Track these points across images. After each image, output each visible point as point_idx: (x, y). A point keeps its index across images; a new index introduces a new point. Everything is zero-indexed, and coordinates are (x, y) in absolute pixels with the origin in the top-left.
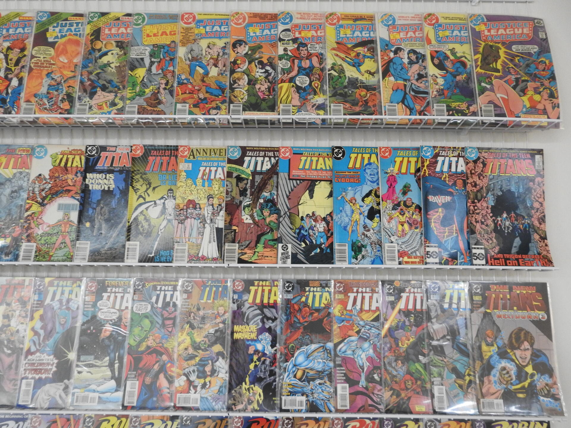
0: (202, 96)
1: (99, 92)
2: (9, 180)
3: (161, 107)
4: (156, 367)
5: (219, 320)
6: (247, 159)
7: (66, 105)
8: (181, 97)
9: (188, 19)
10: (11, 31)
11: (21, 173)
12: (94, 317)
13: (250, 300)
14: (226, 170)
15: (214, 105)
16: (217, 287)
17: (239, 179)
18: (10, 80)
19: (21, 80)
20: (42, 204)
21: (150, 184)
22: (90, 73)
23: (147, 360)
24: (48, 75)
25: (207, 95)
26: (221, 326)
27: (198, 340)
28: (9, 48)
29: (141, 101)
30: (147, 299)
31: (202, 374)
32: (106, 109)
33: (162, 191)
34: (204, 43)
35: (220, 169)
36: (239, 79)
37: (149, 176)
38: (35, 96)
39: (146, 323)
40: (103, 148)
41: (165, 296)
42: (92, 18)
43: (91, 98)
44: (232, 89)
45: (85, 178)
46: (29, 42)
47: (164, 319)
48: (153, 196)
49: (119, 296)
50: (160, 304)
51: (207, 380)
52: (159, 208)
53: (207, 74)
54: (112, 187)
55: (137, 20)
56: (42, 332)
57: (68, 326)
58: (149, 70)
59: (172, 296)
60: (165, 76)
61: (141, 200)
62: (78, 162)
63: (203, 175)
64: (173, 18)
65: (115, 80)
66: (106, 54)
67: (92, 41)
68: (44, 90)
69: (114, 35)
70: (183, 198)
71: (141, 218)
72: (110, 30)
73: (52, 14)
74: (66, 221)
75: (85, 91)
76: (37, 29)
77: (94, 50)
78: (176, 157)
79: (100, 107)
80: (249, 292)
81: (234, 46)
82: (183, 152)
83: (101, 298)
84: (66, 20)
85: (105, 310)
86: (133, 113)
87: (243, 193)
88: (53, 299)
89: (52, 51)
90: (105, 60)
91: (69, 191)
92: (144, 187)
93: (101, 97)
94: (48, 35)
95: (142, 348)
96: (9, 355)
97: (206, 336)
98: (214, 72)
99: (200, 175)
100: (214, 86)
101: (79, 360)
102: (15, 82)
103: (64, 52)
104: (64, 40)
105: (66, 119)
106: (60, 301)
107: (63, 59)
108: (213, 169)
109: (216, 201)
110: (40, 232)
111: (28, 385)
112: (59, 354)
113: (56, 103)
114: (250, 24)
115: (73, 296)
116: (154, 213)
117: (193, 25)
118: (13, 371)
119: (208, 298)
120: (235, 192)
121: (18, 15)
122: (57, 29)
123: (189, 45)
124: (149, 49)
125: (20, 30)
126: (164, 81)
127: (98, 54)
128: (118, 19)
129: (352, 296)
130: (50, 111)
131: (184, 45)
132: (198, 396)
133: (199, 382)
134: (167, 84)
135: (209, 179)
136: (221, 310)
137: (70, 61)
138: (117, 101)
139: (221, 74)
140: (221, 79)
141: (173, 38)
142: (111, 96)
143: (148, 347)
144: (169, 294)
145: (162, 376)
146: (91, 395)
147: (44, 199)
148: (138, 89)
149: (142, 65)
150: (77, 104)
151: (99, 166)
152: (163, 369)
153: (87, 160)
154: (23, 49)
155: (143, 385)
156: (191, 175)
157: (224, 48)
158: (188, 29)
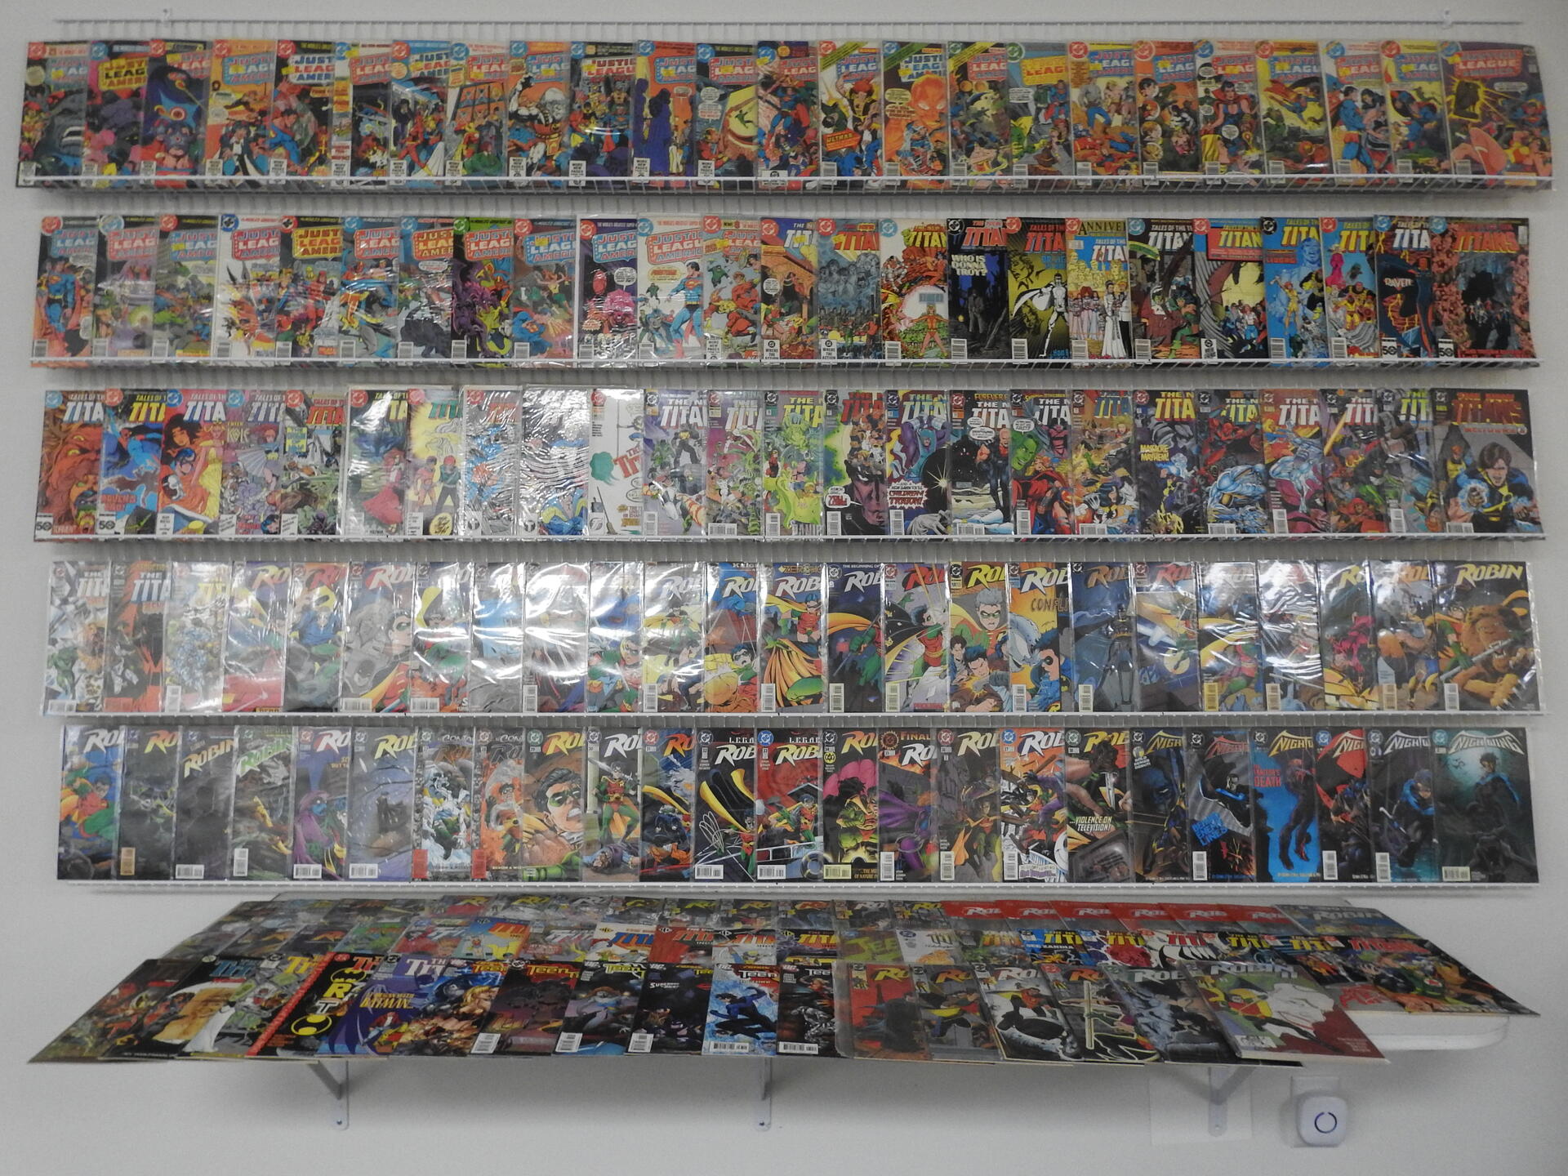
0: (1105, 152)
1: (977, 148)
2: (853, 264)
3: (1055, 167)
4: (1049, 495)
5: (1120, 439)
6: (1152, 235)
7: (937, 165)
8: (1082, 153)
9: (1077, 50)
10: (852, 68)
11: (866, 255)
12: (965, 437)
13: (1158, 415)
14: (1127, 249)
15: (1121, 163)
16: (1115, 400)
17: (1145, 260)
18: (862, 133)
19: (874, 133)
20: (900, 295)
21: (1032, 268)
22: (963, 123)
23: (1037, 486)
24: (909, 125)
25: (1113, 151)
26: (1124, 446)
27: (1097, 463)
28: (852, 91)
29: (1030, 159)
30: (1030, 415)
31: (1105, 502)
32: (988, 170)
33: (1048, 276)
34: (1102, 83)
35: (1119, 248)
36: (1151, 130)
37: (1030, 257)
38: (898, 153)
39: (1031, 443)
40: (968, 222)
41: (1050, 411)
42: (955, 49)
43: (968, 156)
44: (1144, 144)
45: (950, 260)
46: (879, 82)
47: (1052, 439)
48: (1038, 283)
49: (993, 411)
50: (1045, 421)
51: (1113, 508)
52: (1046, 299)
53: (1109, 123)
54: (985, 272)
55: (1012, 52)
56: (903, 455)
57: (933, 449)
58: (1036, 119)
59: (1059, 411)
60: (1056, 126)
61: (1024, 288)
62: (938, 241)
63: (1099, 255)
64: (1059, 49)
65: (994, 132)
66: (978, 98)
67: (959, 81)
68: (906, 146)
69: (986, 72)
70: (1077, 285)
71: (1026, 310)
72: (979, 66)
73: (902, 44)
74: (930, 316)
75: (960, 146)
76: (886, 65)
77: (962, 93)
78: (1063, 233)
79: (981, 168)
80: (1155, 405)
81: (1141, 87)
82: (1072, 226)
83: (972, 414)
84: (920, 52)
85: (978, 428)
86: (1022, 173)
87: (1151, 277)
88: (911, 416)
89: (908, 95)
90: (978, 106)
91: (931, 277)
92: (1025, 273)
93: (981, 154)
94: (901, 73)
95: (1029, 473)
96: (866, 483)
97: (1106, 459)
98: (1117, 121)
99: (1094, 256)
100: (1119, 138)
101: (954, 486)
102: (867, 136)
103: (923, 96)
104: (921, 79)
105: (941, 182)
106: (921, 419)
107: (923, 105)
108: (1111, 248)
109: (1116, 289)
110: (903, 328)
111: (897, 515)
112: (927, 481)
113: (924, 163)
114: (1158, 57)
115: (935, 413)
116: (1040, 304)
117: (1085, 59)
118: (874, 502)
119: (1105, 413)
120: (1142, 277)
121: (856, 46)
122: (911, 65)
123: (1084, 86)
124: (1032, 91)
125: (862, 67)
126: (1056, 134)
127: (969, 99)
128: (986, 51)
129: (1284, 408)
130: (921, 172)
131: (1077, 85)
132: (1103, 526)
133: (1104, 511)
134: (1060, 137)
135: (1106, 261)
136: (1122, 428)
137: (933, 108)
138: (1000, 159)
139: (1125, 123)
140: (1126, 129)
141: (1061, 76)
142: (992, 153)
143: (1037, 472)
144: (1055, 409)
145: (1057, 505)
146: (976, 526)
147: (901, 287)
148: (1025, 143)
149: (1028, 114)
150: (952, 164)
151: (965, 245)
152: (1057, 497)
153: (950, 239)
154: (870, 93)
155: (1036, 515)
156: (1085, 256)
157: (1126, 89)
158: (1079, 66)
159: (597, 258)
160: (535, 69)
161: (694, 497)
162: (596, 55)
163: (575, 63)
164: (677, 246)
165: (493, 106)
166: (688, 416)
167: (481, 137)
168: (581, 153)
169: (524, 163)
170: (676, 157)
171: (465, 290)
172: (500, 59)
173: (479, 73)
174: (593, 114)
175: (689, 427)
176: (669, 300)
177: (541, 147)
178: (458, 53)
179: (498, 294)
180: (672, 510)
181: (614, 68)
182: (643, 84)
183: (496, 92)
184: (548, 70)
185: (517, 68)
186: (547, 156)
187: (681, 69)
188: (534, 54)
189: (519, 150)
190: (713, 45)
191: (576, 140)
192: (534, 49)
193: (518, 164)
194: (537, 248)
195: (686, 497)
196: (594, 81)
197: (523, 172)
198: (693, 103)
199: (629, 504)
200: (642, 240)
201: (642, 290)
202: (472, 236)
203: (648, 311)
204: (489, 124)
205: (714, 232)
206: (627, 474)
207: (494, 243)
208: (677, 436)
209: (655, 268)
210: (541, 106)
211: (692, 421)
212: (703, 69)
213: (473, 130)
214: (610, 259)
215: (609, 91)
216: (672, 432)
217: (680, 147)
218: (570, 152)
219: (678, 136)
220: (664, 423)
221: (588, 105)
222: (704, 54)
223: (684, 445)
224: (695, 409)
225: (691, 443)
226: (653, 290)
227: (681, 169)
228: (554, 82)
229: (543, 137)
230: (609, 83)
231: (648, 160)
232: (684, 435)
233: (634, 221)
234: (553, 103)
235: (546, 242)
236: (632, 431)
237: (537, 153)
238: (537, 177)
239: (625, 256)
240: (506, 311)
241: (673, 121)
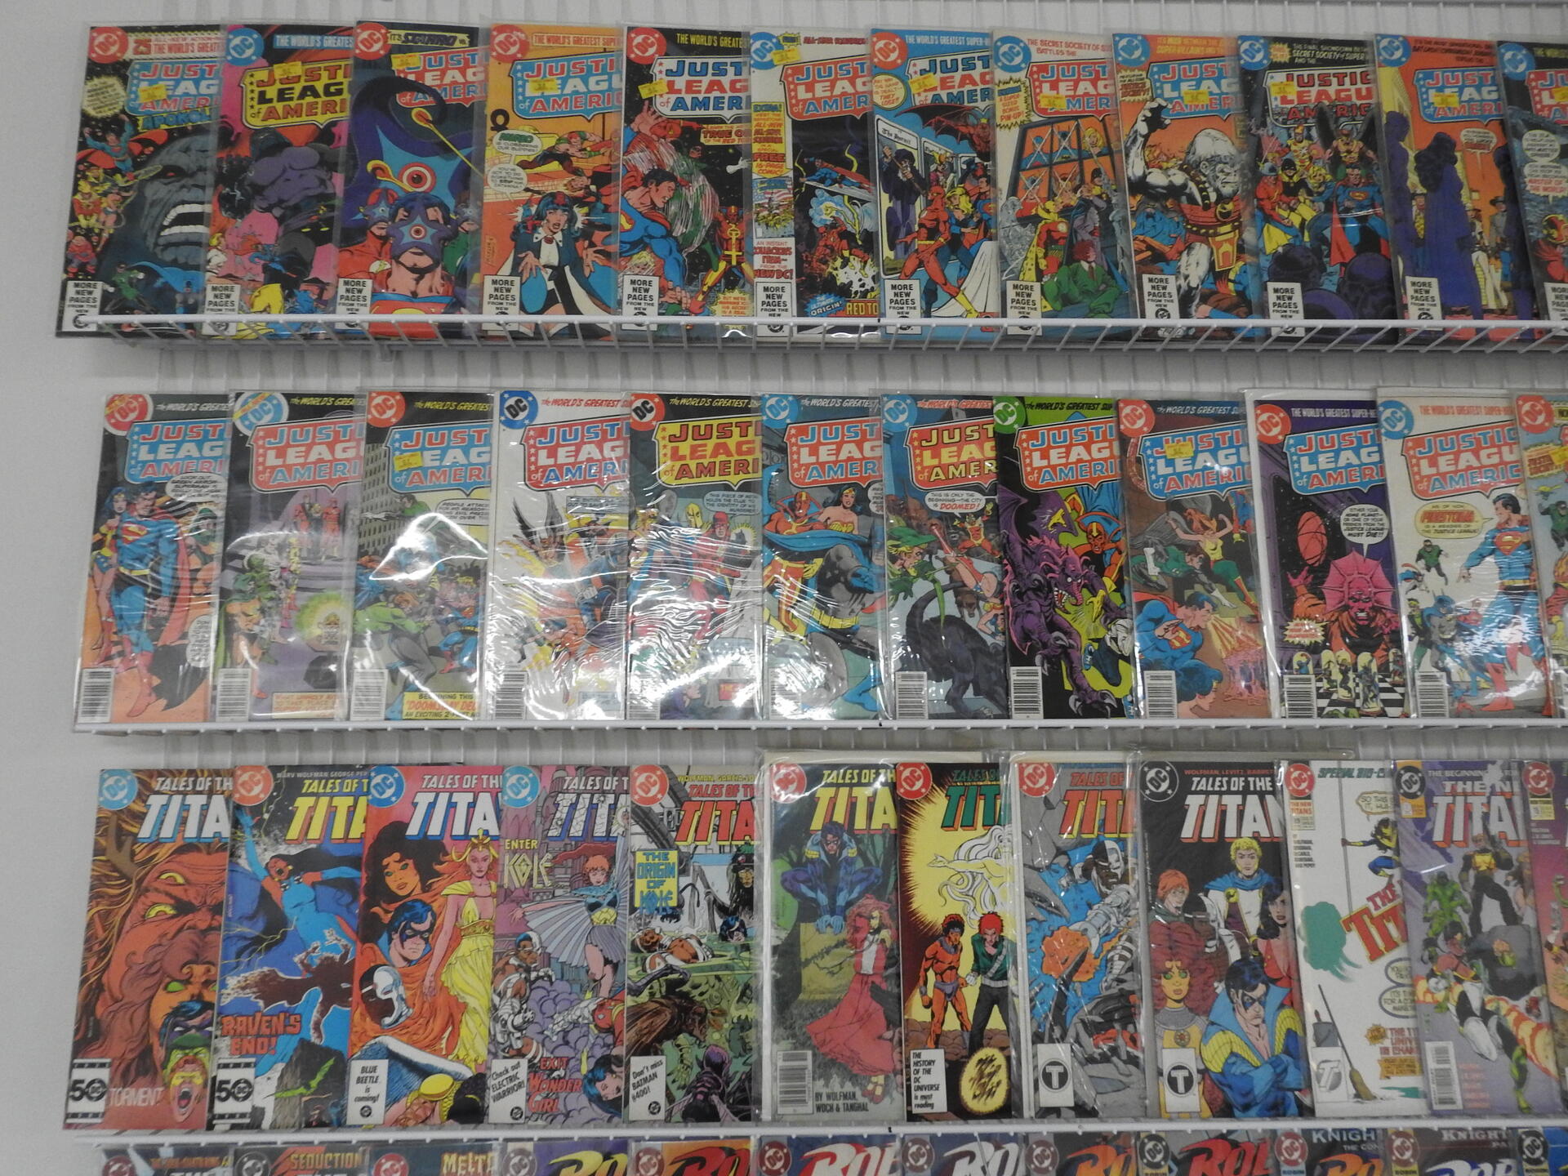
159: (1299, 485)
160: (1168, 92)
161: (1522, 1003)
162: (1292, 64)
163: (1251, 82)
164: (1466, 459)
165: (1089, 166)
166: (1486, 817)
167: (1073, 232)
168: (1286, 266)
169: (1172, 288)
170: (1490, 276)
171: (1028, 553)
172: (1094, 71)
173: (1057, 99)
174: (1302, 183)
175: (1492, 843)
176: (1466, 577)
177: (1201, 252)
178: (1010, 55)
179: (1096, 561)
180: (1482, 1036)
181: (1332, 90)
182: (1399, 122)
183: (1092, 136)
184: (1195, 93)
185: (1133, 88)
186: (1216, 274)
187: (1469, 93)
188: (1165, 61)
189: (1157, 260)
190: (1530, 47)
191: (1275, 240)
192: (1162, 50)
193: (1160, 290)
194: (1170, 463)
195: (1505, 1004)
196: (1292, 116)
197: (1174, 308)
198: (1507, 164)
199: (1388, 1022)
200: (1392, 448)
201: (1405, 554)
202: (1033, 436)
203: (1426, 602)
204: (1085, 205)
205: (1540, 429)
206: (1375, 954)
207: (1078, 452)
208: (1468, 862)
209: (1429, 507)
210: (1190, 168)
211: (1495, 828)
212: (1517, 92)
213: (1053, 217)
214: (1328, 486)
215: (1327, 138)
216: (1458, 854)
217: (1494, 253)
218: (1265, 262)
219: (1486, 230)
220: (1438, 836)
221: (1289, 165)
222: (1515, 62)
223: (1485, 886)
224: (1498, 802)
225: (1500, 877)
226: (1430, 555)
227: (1504, 300)
228: (1211, 117)
229: (1202, 233)
230: (1325, 121)
231: (1434, 281)
232: (1483, 861)
233: (1371, 405)
234: (1213, 160)
235: (1188, 450)
236: (1374, 852)
237: (1195, 265)
238: (1205, 319)
239: (1357, 481)
240: (1116, 599)
241: (1466, 198)
